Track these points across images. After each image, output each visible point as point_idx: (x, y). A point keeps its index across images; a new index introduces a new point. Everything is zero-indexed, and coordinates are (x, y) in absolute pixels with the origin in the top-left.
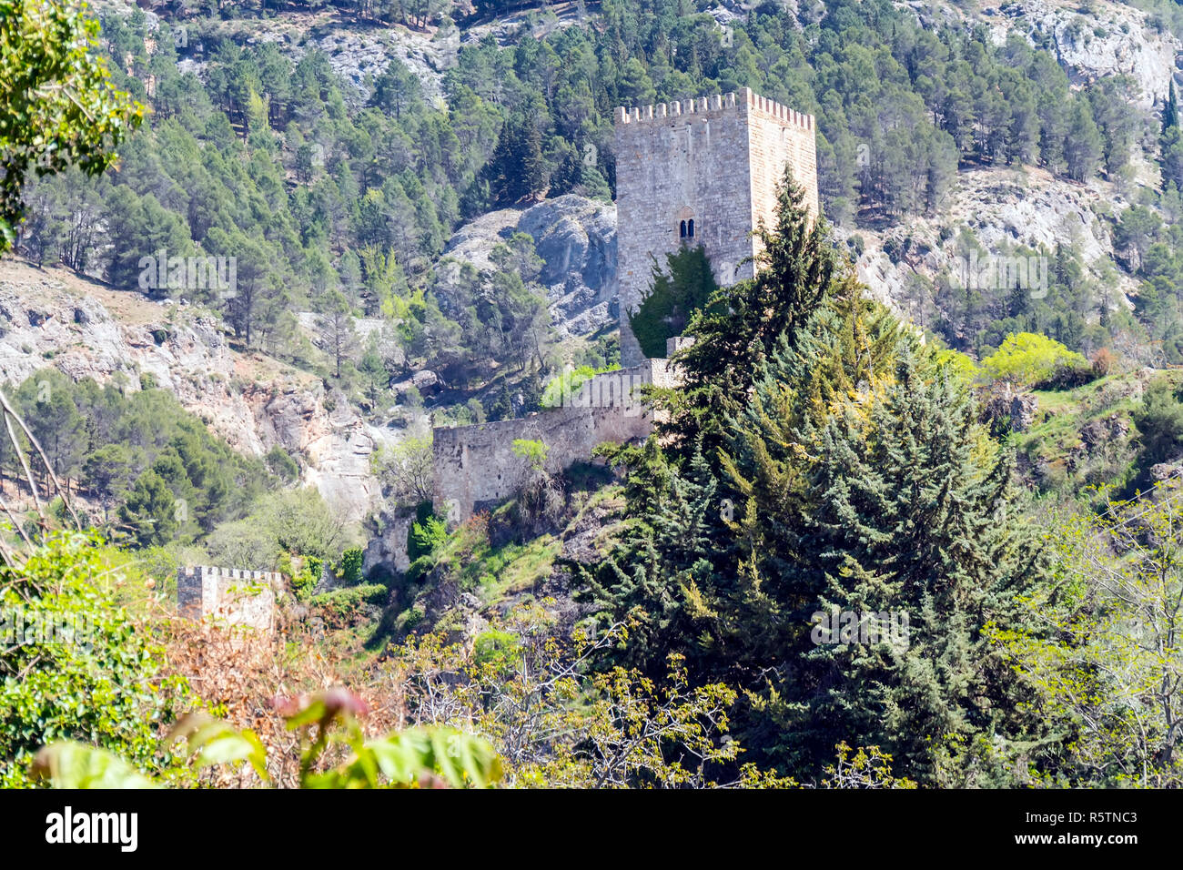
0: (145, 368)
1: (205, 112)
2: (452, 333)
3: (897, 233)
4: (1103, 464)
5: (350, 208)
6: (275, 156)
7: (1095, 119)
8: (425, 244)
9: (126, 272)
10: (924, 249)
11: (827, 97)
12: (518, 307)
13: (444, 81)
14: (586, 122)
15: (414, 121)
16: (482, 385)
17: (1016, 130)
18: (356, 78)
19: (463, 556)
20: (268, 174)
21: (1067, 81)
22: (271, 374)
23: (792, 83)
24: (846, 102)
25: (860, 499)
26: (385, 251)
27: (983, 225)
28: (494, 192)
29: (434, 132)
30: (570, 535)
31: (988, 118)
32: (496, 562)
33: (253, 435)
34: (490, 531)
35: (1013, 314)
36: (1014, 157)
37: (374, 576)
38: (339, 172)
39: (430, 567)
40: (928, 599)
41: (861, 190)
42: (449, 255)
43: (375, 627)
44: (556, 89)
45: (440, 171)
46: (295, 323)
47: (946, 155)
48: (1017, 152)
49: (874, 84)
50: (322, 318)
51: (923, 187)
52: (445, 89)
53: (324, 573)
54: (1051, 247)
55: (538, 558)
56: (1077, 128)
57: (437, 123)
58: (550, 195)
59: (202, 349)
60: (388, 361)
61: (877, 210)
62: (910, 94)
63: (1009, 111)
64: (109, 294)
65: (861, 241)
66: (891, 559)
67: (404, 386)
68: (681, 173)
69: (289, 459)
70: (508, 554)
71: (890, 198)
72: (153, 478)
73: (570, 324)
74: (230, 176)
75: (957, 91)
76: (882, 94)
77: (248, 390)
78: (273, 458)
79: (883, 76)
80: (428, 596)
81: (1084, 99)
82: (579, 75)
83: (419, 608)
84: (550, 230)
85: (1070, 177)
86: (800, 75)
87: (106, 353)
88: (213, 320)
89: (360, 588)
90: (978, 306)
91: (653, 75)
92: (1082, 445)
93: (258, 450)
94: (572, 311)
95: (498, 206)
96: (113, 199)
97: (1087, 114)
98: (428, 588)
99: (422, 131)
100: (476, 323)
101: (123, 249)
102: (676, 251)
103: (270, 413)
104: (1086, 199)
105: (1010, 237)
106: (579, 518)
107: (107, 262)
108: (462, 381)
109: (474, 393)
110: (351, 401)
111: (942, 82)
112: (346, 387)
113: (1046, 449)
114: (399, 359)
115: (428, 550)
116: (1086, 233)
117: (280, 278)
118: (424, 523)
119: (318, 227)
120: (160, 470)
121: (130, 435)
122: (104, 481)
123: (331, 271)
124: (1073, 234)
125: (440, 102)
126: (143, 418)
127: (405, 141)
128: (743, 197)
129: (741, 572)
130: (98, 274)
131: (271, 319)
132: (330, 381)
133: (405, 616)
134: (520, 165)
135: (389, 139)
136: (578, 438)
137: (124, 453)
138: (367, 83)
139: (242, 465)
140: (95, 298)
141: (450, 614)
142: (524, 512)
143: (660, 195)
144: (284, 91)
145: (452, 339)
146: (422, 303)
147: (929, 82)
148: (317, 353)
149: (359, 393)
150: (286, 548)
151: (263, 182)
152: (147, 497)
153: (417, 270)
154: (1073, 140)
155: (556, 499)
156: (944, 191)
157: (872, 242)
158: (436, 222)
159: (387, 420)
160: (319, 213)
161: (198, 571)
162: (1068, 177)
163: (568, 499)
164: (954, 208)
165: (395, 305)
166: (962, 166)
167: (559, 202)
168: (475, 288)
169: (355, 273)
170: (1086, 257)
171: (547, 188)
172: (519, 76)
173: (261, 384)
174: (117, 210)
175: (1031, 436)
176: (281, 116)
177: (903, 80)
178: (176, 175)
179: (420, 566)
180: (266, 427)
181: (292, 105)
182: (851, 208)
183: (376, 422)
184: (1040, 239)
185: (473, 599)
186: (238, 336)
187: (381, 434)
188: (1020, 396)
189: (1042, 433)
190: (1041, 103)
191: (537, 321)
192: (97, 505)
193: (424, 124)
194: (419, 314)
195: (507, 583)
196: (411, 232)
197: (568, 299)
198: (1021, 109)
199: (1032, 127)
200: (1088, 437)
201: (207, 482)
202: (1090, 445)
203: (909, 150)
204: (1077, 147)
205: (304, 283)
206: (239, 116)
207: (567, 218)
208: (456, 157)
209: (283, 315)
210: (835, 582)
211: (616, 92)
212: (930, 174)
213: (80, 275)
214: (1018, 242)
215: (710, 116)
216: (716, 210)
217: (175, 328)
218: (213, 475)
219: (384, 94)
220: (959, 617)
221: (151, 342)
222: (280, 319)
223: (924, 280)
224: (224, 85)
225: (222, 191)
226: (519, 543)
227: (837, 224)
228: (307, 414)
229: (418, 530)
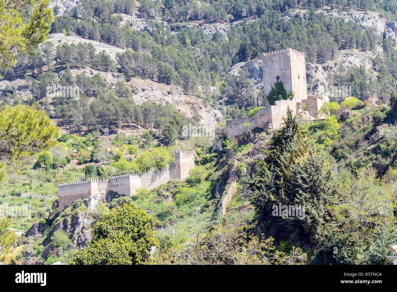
0: (166, 100)
1: (177, 43)
2: (231, 89)
3: (325, 65)
4: (366, 126)
5: (208, 63)
6: (192, 52)
7: (368, 38)
8: (225, 70)
9: (162, 79)
10: (331, 68)
11: (310, 36)
12: (244, 83)
13: (228, 34)
14: (258, 43)
15: (222, 44)
16: (237, 100)
17: (351, 41)
18: (209, 34)
19: (233, 147)
20: (191, 56)
21: (361, 29)
22: (193, 99)
23: (302, 33)
24: (314, 37)
25: (302, 178)
26: (216, 72)
27: (344, 62)
28: (239, 59)
29: (226, 46)
30: (255, 143)
31: (344, 39)
32: (240, 149)
33: (189, 113)
34: (239, 142)
35: (351, 81)
36: (351, 47)
37: (215, 151)
38: (206, 55)
39: (226, 150)
40: (315, 198)
41: (317, 55)
42: (230, 73)
43: (215, 162)
44: (252, 36)
45: (227, 54)
46: (197, 88)
47: (336, 47)
48: (351, 46)
49: (320, 32)
50: (203, 87)
51: (331, 54)
52: (228, 36)
53: (205, 151)
54: (359, 66)
55: (249, 147)
56: (364, 40)
57: (226, 44)
58: (251, 59)
59: (178, 95)
60: (218, 96)
61: (321, 60)
62: (328, 34)
63: (349, 37)
64: (159, 84)
65: (318, 67)
66: (309, 190)
67: (221, 101)
68: (276, 66)
69: (197, 118)
70: (242, 147)
71: (324, 57)
72: (169, 125)
73: (256, 86)
74: (183, 57)
75: (338, 33)
76: (321, 35)
77: (188, 103)
78: (194, 118)
79: (322, 31)
80: (226, 156)
81: (366, 33)
82: (257, 33)
83: (224, 158)
84: (251, 67)
85: (363, 50)
86: (304, 31)
87: (158, 97)
88: (180, 89)
89: (212, 154)
90: (343, 80)
91: (272, 32)
92: (362, 122)
93: (191, 116)
94: (256, 84)
95: (240, 61)
96: (159, 64)
97: (366, 37)
98: (226, 154)
99: (223, 46)
100: (236, 87)
101: (161, 74)
102: (276, 82)
103: (193, 108)
104: (366, 55)
105: (350, 64)
106: (257, 139)
107: (158, 77)
108: (233, 99)
109: (236, 102)
110: (210, 105)
111: (335, 31)
112: (209, 102)
113: (354, 123)
114: (220, 95)
115: (226, 146)
116: (367, 63)
117: (194, 79)
118: (225, 141)
119: (202, 67)
120: (170, 123)
121: (163, 115)
122: (159, 125)
123: (205, 77)
124: (364, 63)
125: (227, 39)
126: (166, 111)
127: (220, 48)
128: (290, 71)
129: (280, 192)
130: (156, 80)
131: (192, 88)
132: (205, 101)
133: (221, 160)
134: (244, 52)
135: (216, 48)
136: (256, 122)
137: (163, 119)
138: (211, 35)
139: (187, 120)
140: (156, 85)
141: (231, 160)
142: (246, 138)
143: (272, 71)
144: (194, 38)
145: (231, 91)
146: (224, 83)
147: (332, 31)
148: (202, 94)
149: (212, 103)
150: (197, 146)
151: (190, 58)
152: (168, 128)
153: (223, 76)
154: (363, 43)
155: (252, 135)
156: (335, 55)
157: (320, 67)
158: (227, 65)
159: (217, 108)
160: (202, 64)
161: (179, 152)
162: (362, 51)
163: (255, 135)
164: (338, 59)
165: (219, 84)
166: (339, 49)
167: (253, 61)
168: (235, 80)
169: (210, 77)
170: (366, 68)
171: (250, 57)
172: (244, 33)
173: (191, 102)
174: (159, 66)
175: (351, 120)
176: (194, 43)
177: (326, 31)
178: (172, 57)
179: (224, 150)
180: (192, 111)
181: (196, 40)
182: (316, 60)
183: (215, 109)
184: (357, 65)
185: (235, 157)
186: (186, 91)
187: (216, 111)
188: (348, 111)
189: (353, 119)
190: (356, 35)
191: (249, 86)
192: (157, 130)
193: (224, 44)
194: (224, 86)
195: (242, 153)
196: (221, 68)
197: (255, 81)
198: (352, 36)
199: (354, 41)
200: (363, 119)
201: (180, 124)
202: (363, 122)
203: (328, 47)
204: (364, 44)
205: (199, 79)
206: (184, 43)
207: (255, 64)
208: (231, 51)
209: (195, 87)
210: (298, 195)
211: (264, 36)
212: (332, 51)
213: (152, 80)
214: (352, 65)
215: (282, 54)
216: (284, 73)
217: (172, 91)
218: (181, 123)
219: (215, 37)
220: (321, 202)
221: (167, 94)
222: (194, 88)
223: (331, 74)
224: (181, 37)
225: (181, 61)
226: (245, 144)
227: (312, 63)
228: (201, 108)
229: (224, 142)
